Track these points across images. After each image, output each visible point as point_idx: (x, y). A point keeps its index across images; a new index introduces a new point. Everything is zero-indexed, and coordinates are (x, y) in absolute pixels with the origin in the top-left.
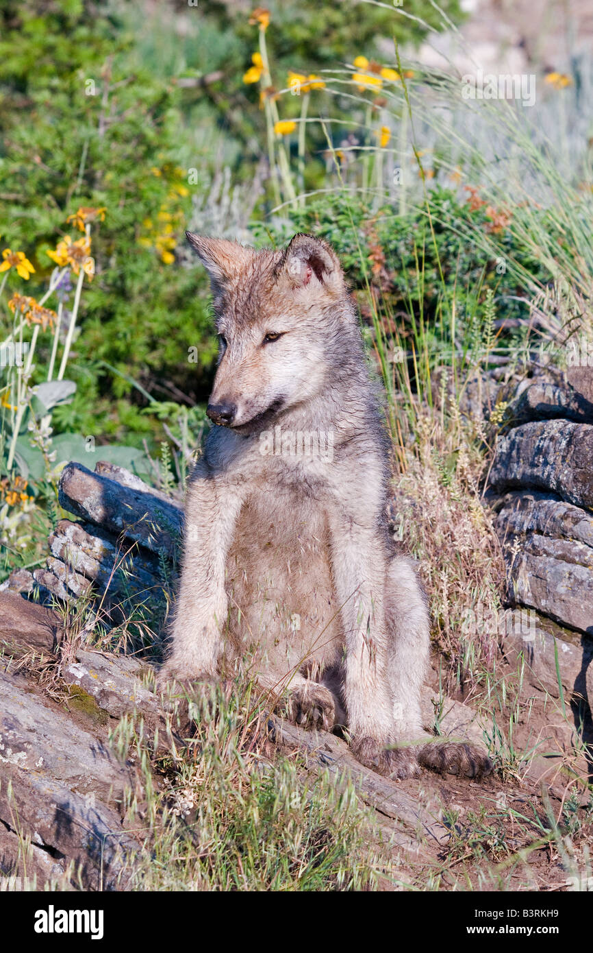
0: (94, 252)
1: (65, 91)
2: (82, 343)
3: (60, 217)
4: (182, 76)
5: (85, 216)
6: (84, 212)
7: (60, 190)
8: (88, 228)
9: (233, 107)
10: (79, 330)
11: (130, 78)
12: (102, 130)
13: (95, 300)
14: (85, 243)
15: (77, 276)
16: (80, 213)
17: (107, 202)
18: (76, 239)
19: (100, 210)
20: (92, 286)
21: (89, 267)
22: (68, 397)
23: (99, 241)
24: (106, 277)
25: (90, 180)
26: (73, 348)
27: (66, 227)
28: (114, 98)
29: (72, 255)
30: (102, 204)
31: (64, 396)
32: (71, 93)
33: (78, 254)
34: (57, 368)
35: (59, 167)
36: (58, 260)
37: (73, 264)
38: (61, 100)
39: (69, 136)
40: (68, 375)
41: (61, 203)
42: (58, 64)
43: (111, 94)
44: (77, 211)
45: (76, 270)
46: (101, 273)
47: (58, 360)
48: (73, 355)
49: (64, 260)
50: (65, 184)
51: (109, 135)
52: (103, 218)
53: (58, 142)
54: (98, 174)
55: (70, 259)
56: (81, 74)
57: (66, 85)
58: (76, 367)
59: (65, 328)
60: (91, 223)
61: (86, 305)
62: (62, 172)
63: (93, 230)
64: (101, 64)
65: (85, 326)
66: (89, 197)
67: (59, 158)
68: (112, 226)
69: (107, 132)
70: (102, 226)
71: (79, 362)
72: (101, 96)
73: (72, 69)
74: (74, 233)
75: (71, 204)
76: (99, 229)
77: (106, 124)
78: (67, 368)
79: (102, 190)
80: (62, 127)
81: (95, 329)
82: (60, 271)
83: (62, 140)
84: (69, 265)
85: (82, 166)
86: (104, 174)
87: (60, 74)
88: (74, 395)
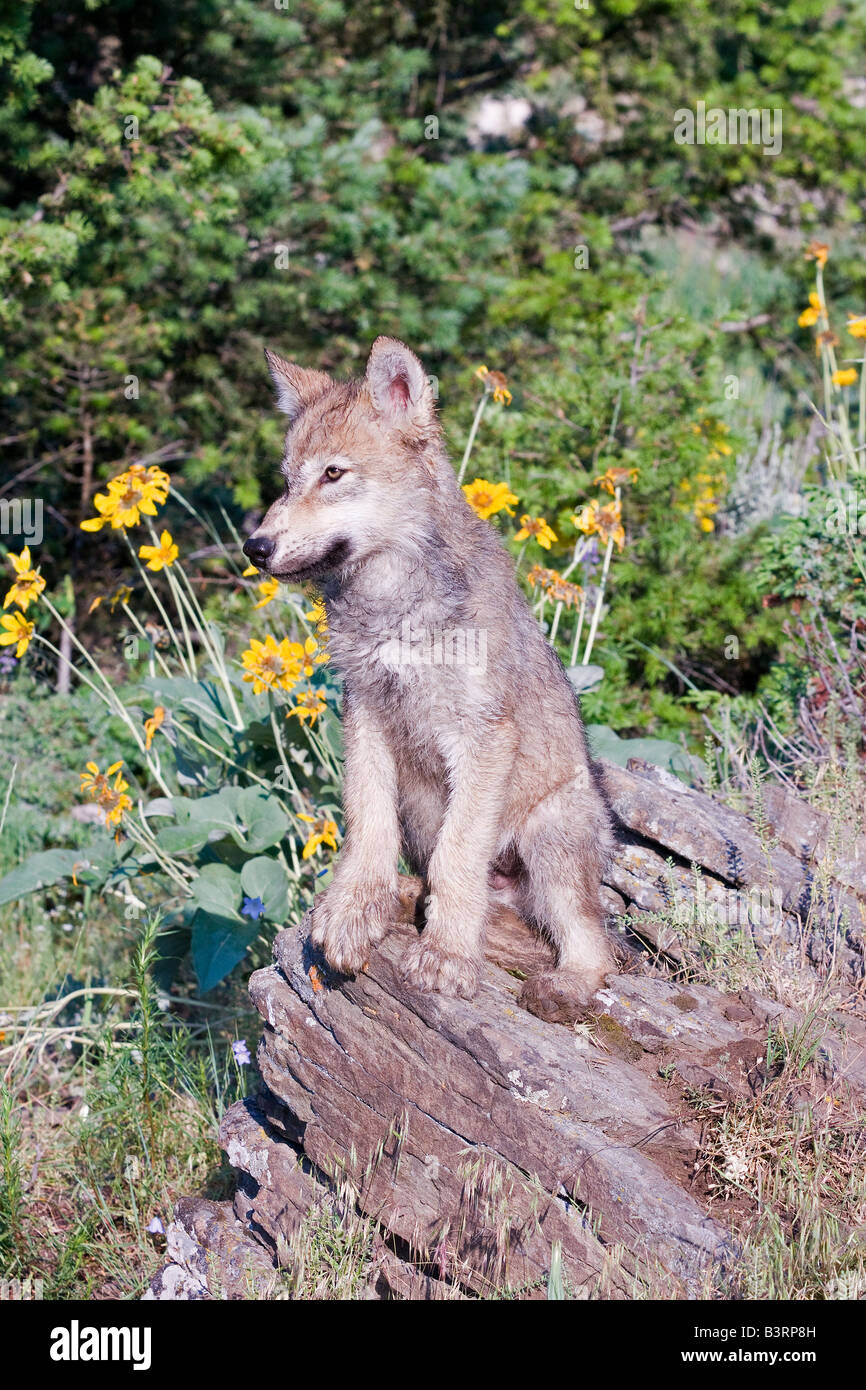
0: (625, 519)
1: (592, 336)
2: (610, 622)
3: (584, 478)
4: (725, 319)
5: (614, 478)
6: (614, 472)
7: (585, 450)
8: (618, 492)
9: (782, 355)
10: (607, 608)
11: (667, 321)
12: (633, 380)
13: (623, 574)
14: (615, 508)
15: (606, 546)
16: (609, 474)
17: (639, 462)
18: (604, 504)
19: (631, 471)
20: (622, 558)
21: (617, 536)
22: (595, 684)
23: (631, 507)
24: (636, 548)
25: (623, 439)
26: (600, 628)
27: (594, 491)
28: (648, 344)
29: (600, 522)
30: (633, 465)
31: (590, 683)
32: (600, 338)
33: (606, 520)
34: (582, 651)
35: (584, 422)
36: (584, 527)
37: (601, 532)
38: (588, 345)
39: (596, 387)
40: (593, 660)
41: (587, 465)
42: (585, 304)
43: (645, 340)
44: (604, 471)
45: (604, 540)
46: (632, 543)
47: (583, 641)
48: (601, 636)
49: (591, 528)
50: (591, 442)
51: (642, 386)
52: (635, 480)
53: (584, 395)
54: (629, 432)
55: (597, 527)
56: (611, 317)
57: (594, 328)
58: (604, 649)
59: (592, 605)
60: (622, 486)
61: (615, 579)
62: (588, 427)
63: (623, 496)
64: (634, 306)
65: (613, 602)
66: (619, 456)
67: (585, 412)
68: (646, 490)
69: (639, 382)
70: (634, 489)
71: (606, 644)
72: (634, 341)
73: (603, 308)
74: (603, 497)
75: (597, 464)
76: (631, 493)
77: (638, 373)
78: (593, 650)
79: (635, 449)
80: (587, 377)
81: (624, 606)
82: (586, 540)
83: (589, 392)
84: (596, 534)
85: (615, 421)
86: (636, 430)
87: (585, 315)
88: (601, 681)
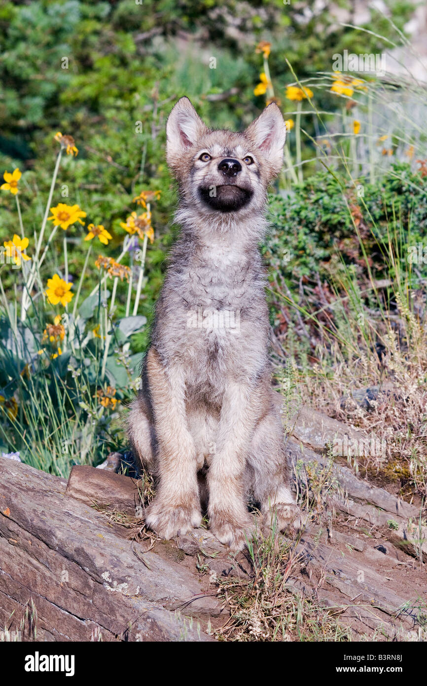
0: (153, 223)
1: (126, 109)
2: (149, 287)
3: (127, 199)
4: (209, 93)
5: (146, 197)
6: (145, 194)
7: (127, 181)
8: (148, 207)
9: (246, 113)
10: (146, 279)
11: (173, 97)
12: (154, 135)
13: (155, 257)
14: (147, 216)
15: (143, 241)
16: (142, 195)
17: (160, 187)
18: (140, 214)
19: (156, 193)
20: (154, 247)
21: (149, 234)
22: (141, 327)
23: (156, 213)
24: (162, 240)
25: (150, 173)
26: (143, 292)
27: (134, 206)
28: (162, 113)
29: (138, 226)
30: (157, 188)
31: (138, 327)
32: (131, 110)
33: (142, 224)
34: (132, 308)
35: (125, 163)
36: (129, 230)
37: (139, 232)
38: (124, 115)
39: (131, 141)
40: (139, 313)
41: (129, 191)
42: (121, 88)
43: (159, 110)
44: (139, 193)
45: (141, 236)
46: (159, 238)
47: (133, 301)
48: (143, 297)
49: (133, 230)
50: (130, 176)
51: (159, 139)
52: (159, 197)
53: (123, 146)
54: (153, 168)
55: (136, 229)
56: (137, 97)
57: (127, 104)
58: (146, 305)
59: (136, 278)
60: (151, 202)
61: (151, 260)
62: (128, 166)
63: (152, 207)
64: (151, 88)
65: (150, 275)
66: (147, 183)
67: (125, 157)
68: (166, 204)
69: (158, 136)
70: (159, 203)
71: (148, 301)
72: (152, 111)
73: (133, 90)
74: (140, 210)
75: (135, 189)
76: (157, 206)
77: (157, 131)
78: (139, 306)
79: (158, 178)
80: (125, 135)
81: (156, 277)
82: (130, 237)
83: (127, 145)
84: (136, 234)
85: (143, 161)
86: (157, 166)
87: (121, 96)
88: (145, 325)
